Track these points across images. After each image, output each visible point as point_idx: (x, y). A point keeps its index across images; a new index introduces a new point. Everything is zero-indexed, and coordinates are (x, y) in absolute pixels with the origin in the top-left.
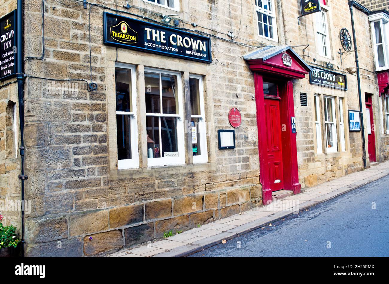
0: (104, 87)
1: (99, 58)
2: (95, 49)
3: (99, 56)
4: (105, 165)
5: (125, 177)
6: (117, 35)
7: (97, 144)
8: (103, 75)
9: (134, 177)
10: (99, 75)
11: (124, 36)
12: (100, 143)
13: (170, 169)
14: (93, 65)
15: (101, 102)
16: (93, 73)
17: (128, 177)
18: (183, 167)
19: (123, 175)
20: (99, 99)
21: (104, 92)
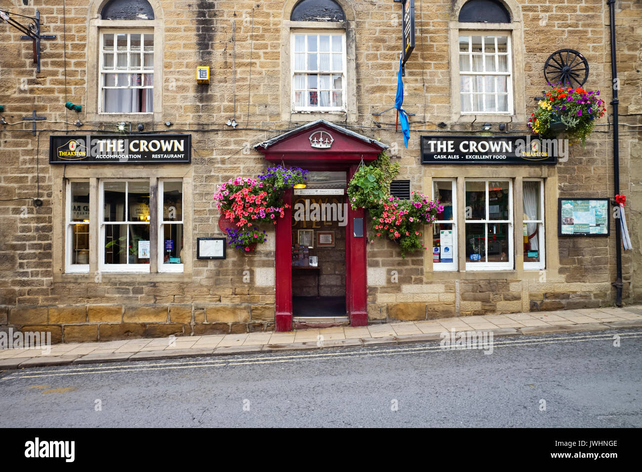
0: (51, 202)
1: (47, 178)
2: (43, 170)
3: (47, 175)
4: (48, 269)
5: (69, 280)
6: (65, 154)
7: (42, 251)
8: (50, 191)
9: (79, 281)
10: (46, 192)
11: (72, 153)
12: (44, 250)
13: (124, 276)
14: (40, 184)
15: (47, 216)
16: (40, 191)
17: (72, 280)
18: (141, 276)
19: (67, 278)
20: (46, 213)
21: (51, 206)
